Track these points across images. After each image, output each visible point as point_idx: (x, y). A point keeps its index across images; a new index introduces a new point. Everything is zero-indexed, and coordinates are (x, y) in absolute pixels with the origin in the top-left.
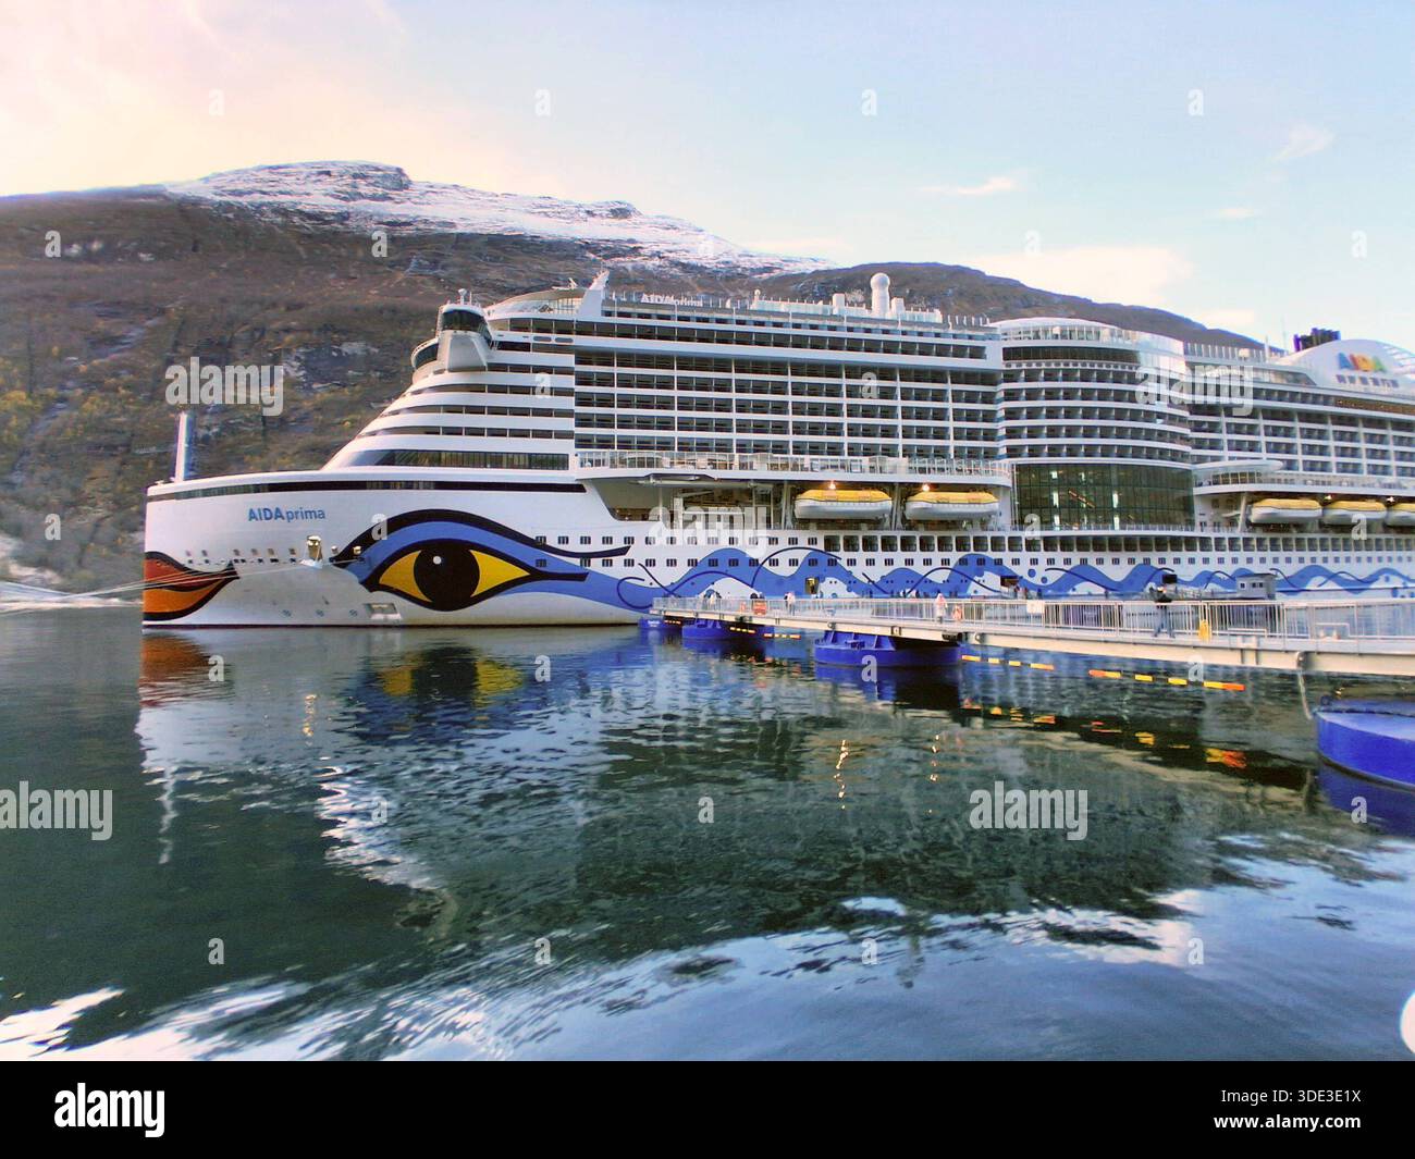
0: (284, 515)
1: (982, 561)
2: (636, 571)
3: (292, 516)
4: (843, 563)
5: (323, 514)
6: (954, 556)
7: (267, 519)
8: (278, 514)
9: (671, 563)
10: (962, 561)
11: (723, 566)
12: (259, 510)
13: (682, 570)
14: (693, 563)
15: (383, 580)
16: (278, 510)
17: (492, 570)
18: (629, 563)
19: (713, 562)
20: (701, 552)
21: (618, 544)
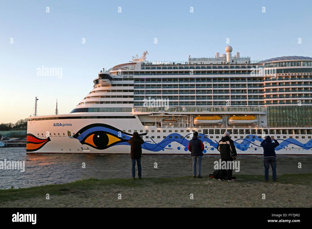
0: (62, 125)
1: (254, 137)
2: (149, 139)
3: (64, 125)
4: (209, 137)
5: (71, 125)
6: (245, 135)
7: (58, 126)
8: (61, 125)
9: (159, 137)
10: (247, 137)
11: (173, 138)
12: (56, 123)
13: (162, 139)
14: (164, 137)
15: (85, 141)
16: (61, 124)
17: (112, 139)
18: (147, 137)
19: (170, 137)
20: (167, 134)
21: (144, 132)
